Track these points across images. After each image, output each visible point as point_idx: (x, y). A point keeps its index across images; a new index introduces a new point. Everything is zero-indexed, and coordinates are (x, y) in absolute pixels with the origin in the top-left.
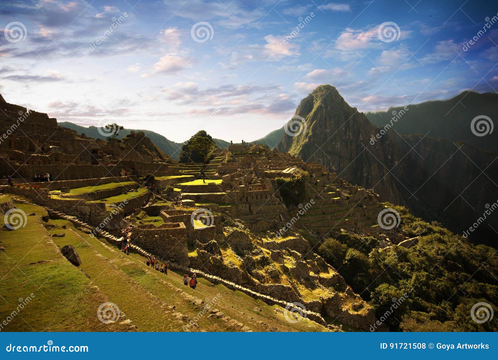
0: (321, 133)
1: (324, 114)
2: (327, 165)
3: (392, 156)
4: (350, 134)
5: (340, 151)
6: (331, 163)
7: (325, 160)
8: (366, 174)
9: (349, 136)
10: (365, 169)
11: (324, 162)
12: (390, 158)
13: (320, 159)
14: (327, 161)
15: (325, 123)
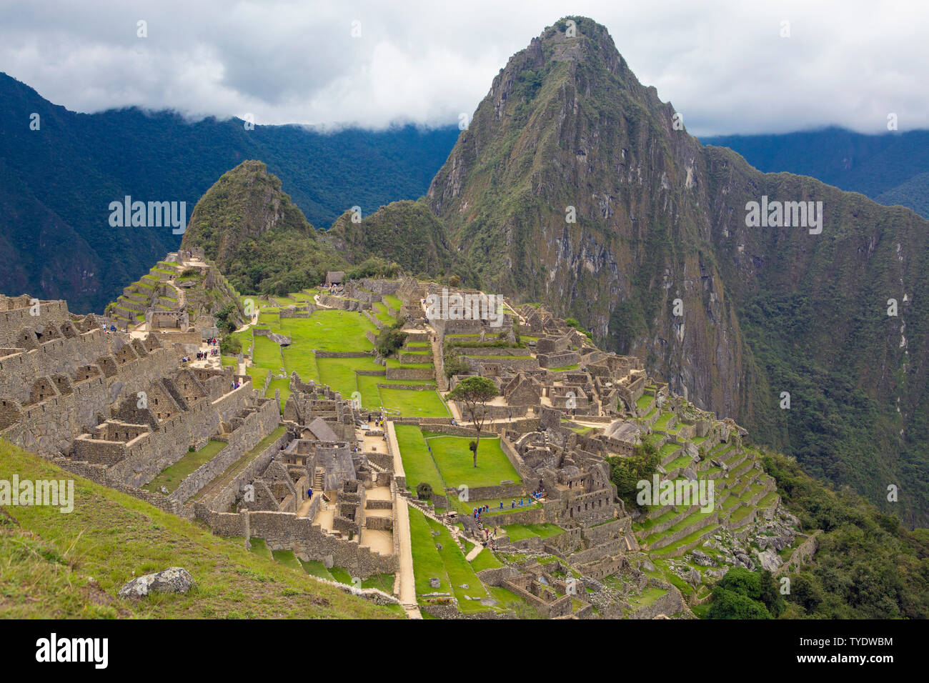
0: (564, 166)
1: (575, 112)
2: (574, 257)
3: (731, 233)
4: (639, 170)
5: (609, 218)
6: (584, 251)
7: (570, 242)
8: (668, 286)
9: (635, 175)
10: (667, 271)
11: (567, 248)
12: (726, 234)
13: (558, 241)
14: (574, 248)
15: (577, 138)
